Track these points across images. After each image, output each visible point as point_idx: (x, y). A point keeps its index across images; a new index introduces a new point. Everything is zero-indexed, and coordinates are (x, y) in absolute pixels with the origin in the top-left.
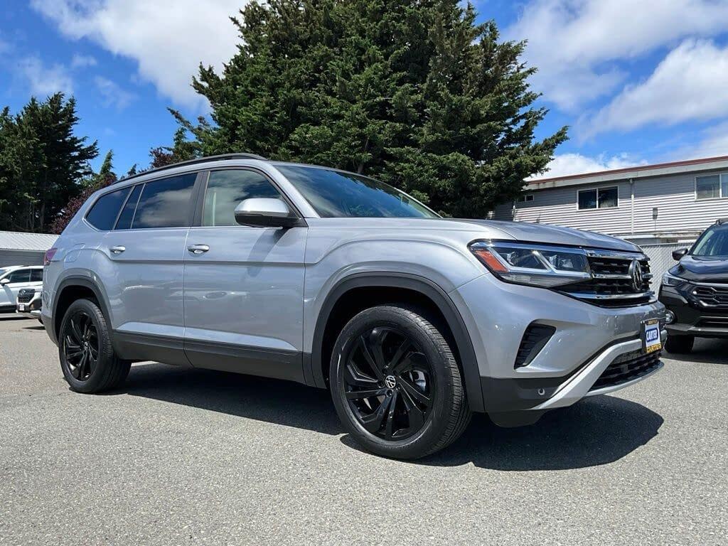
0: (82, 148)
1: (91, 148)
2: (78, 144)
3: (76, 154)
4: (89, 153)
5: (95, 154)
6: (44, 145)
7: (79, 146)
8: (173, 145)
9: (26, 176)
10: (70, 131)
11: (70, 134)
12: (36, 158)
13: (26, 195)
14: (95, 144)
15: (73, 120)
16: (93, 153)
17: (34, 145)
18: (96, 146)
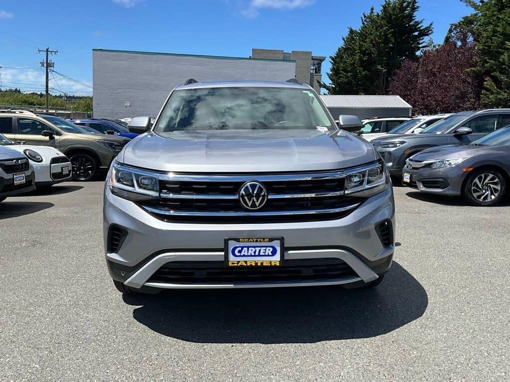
0: (421, 28)
1: (427, 28)
2: (419, 26)
3: (416, 33)
4: (426, 32)
5: (430, 32)
6: (392, 31)
7: (419, 28)
8: (442, 43)
9: (380, 54)
10: (414, 17)
11: (414, 19)
12: (386, 41)
13: (379, 67)
14: (431, 25)
15: (415, 9)
16: (428, 32)
17: (385, 32)
18: (432, 26)
